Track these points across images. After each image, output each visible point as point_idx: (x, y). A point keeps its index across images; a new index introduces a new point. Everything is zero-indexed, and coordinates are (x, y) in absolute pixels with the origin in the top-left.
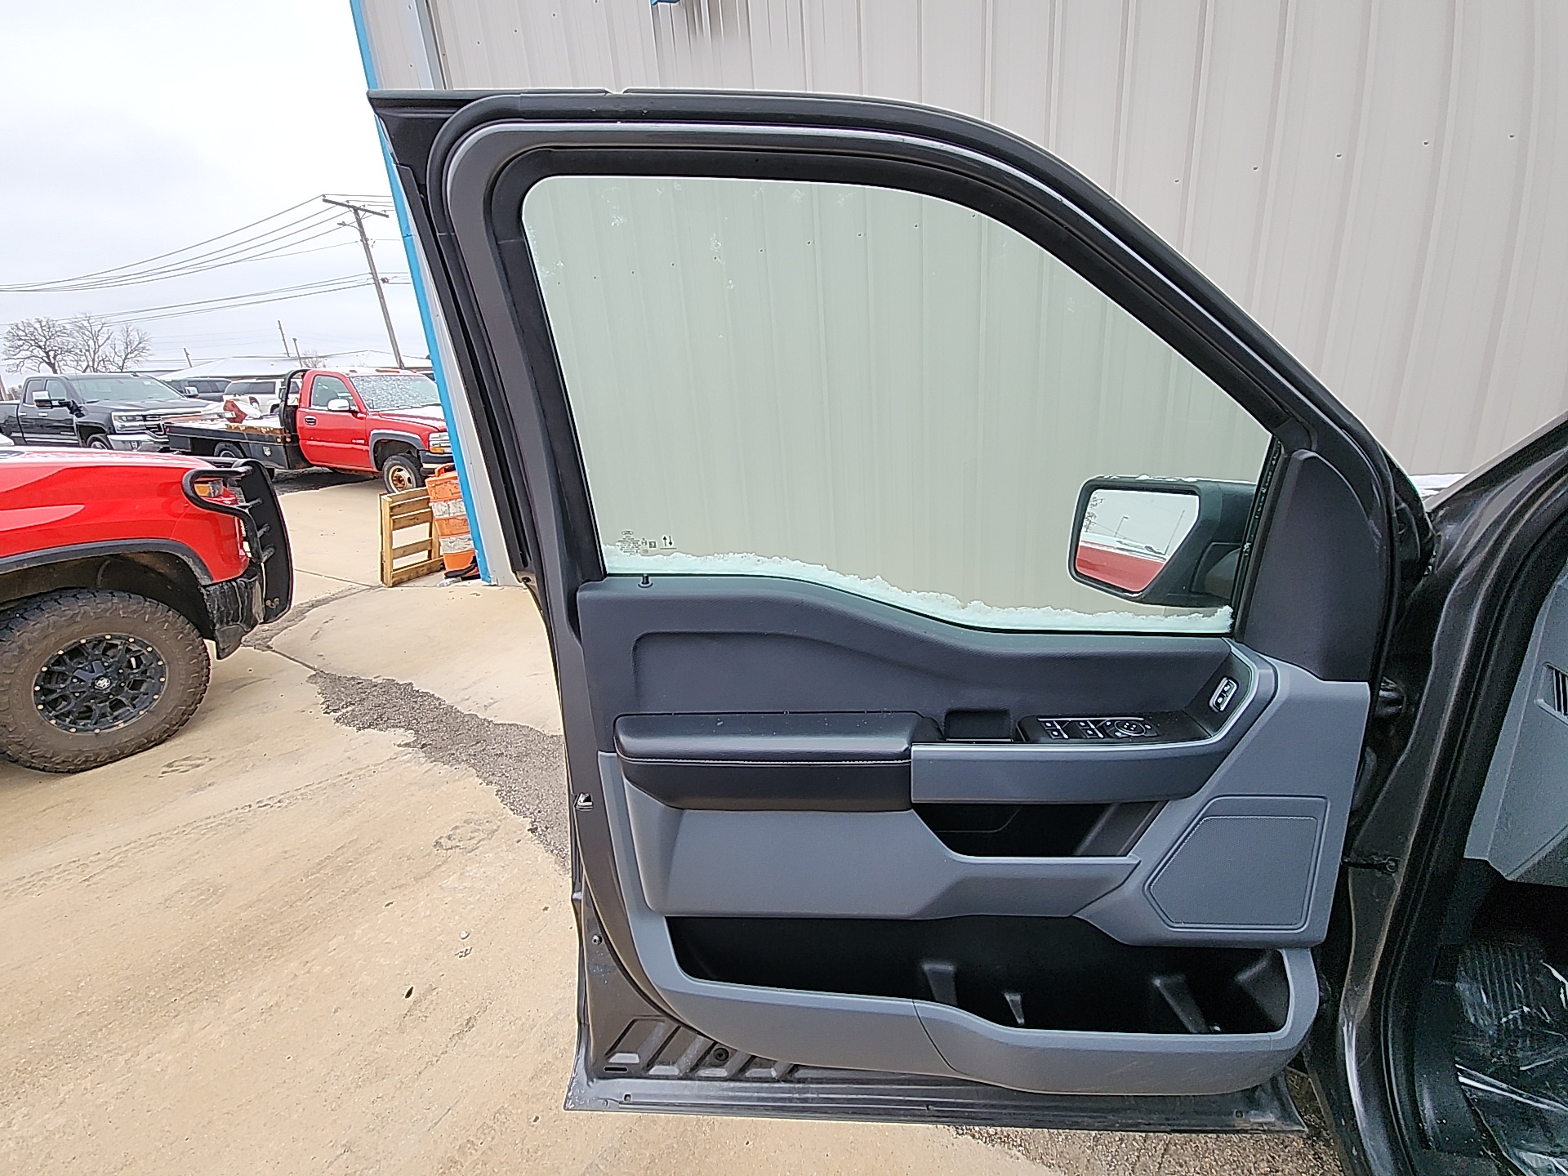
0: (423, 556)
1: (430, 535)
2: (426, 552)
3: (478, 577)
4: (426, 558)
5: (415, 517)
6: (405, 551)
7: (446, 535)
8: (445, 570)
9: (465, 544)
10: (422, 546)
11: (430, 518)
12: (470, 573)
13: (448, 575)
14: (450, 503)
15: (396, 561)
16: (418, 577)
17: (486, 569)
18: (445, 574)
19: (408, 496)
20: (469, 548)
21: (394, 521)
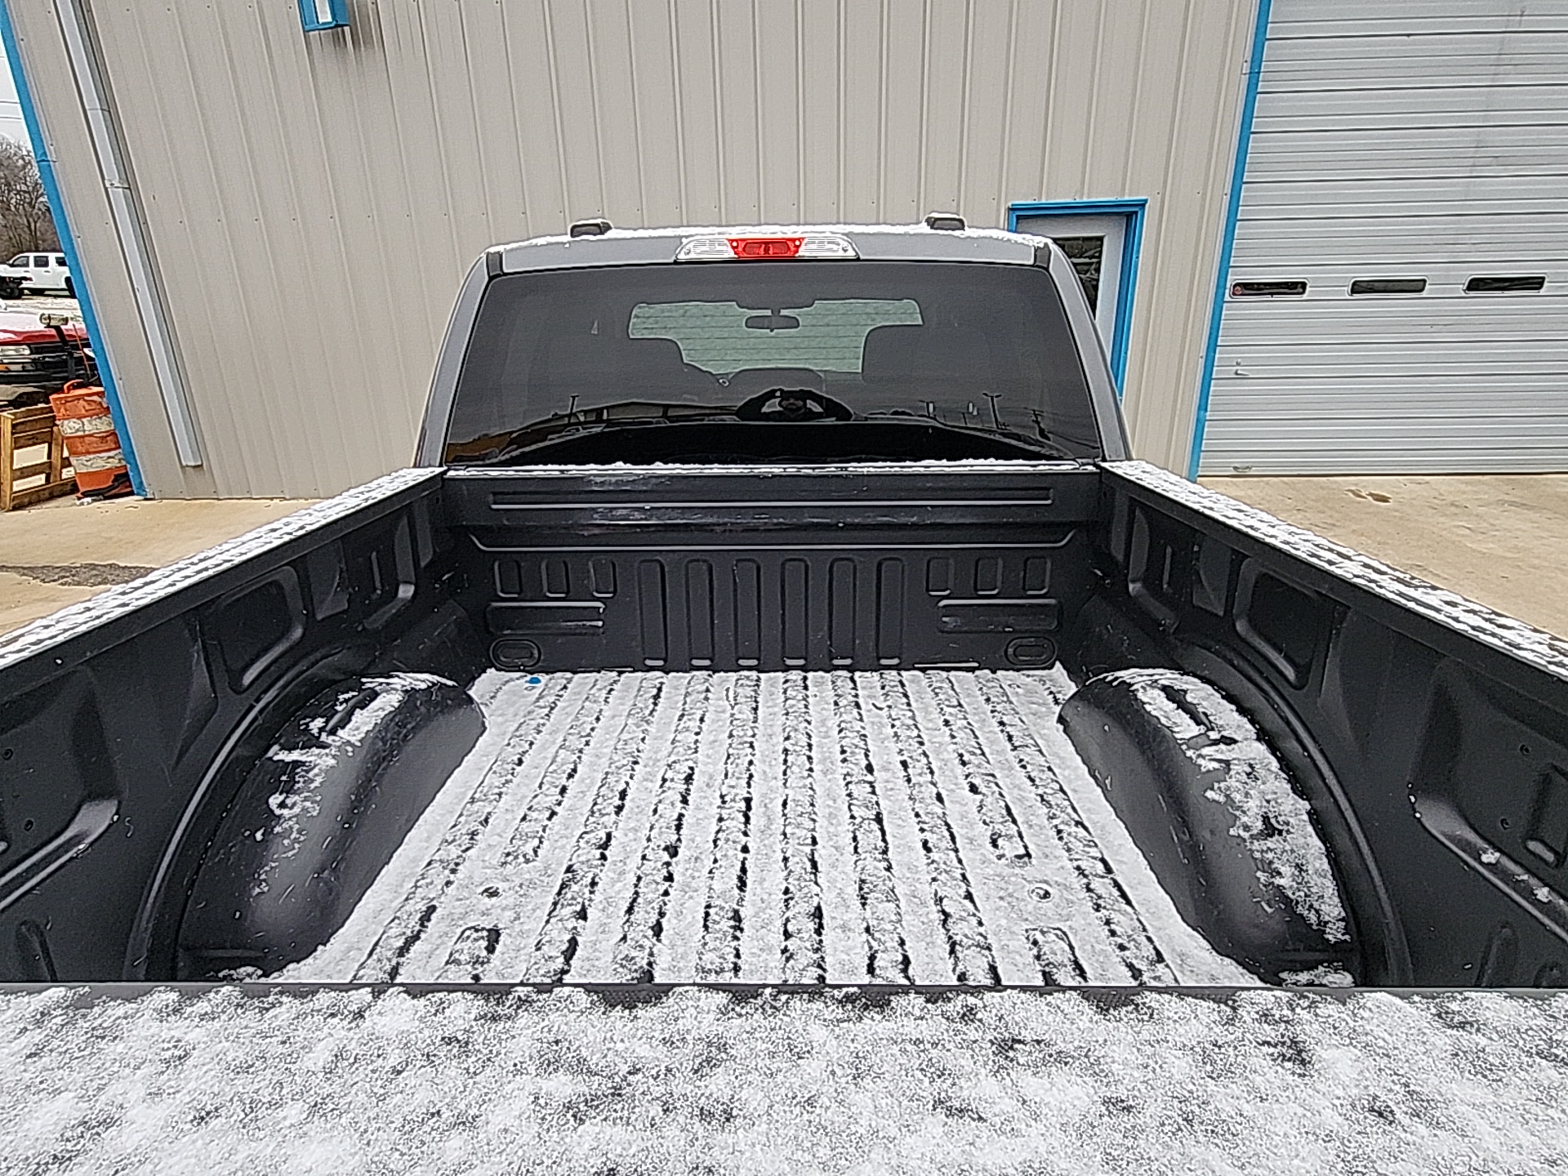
0: (40, 480)
1: (49, 456)
2: (43, 476)
3: (131, 493)
4: (43, 482)
5: (33, 437)
6: (26, 472)
7: (83, 454)
8: (78, 491)
9: (104, 462)
10: (39, 469)
11: (50, 439)
12: (113, 492)
13: (86, 494)
14: (84, 420)
15: (15, 483)
16: (39, 501)
17: (141, 483)
18: (79, 495)
19: (29, 413)
20: (109, 466)
21: (16, 440)
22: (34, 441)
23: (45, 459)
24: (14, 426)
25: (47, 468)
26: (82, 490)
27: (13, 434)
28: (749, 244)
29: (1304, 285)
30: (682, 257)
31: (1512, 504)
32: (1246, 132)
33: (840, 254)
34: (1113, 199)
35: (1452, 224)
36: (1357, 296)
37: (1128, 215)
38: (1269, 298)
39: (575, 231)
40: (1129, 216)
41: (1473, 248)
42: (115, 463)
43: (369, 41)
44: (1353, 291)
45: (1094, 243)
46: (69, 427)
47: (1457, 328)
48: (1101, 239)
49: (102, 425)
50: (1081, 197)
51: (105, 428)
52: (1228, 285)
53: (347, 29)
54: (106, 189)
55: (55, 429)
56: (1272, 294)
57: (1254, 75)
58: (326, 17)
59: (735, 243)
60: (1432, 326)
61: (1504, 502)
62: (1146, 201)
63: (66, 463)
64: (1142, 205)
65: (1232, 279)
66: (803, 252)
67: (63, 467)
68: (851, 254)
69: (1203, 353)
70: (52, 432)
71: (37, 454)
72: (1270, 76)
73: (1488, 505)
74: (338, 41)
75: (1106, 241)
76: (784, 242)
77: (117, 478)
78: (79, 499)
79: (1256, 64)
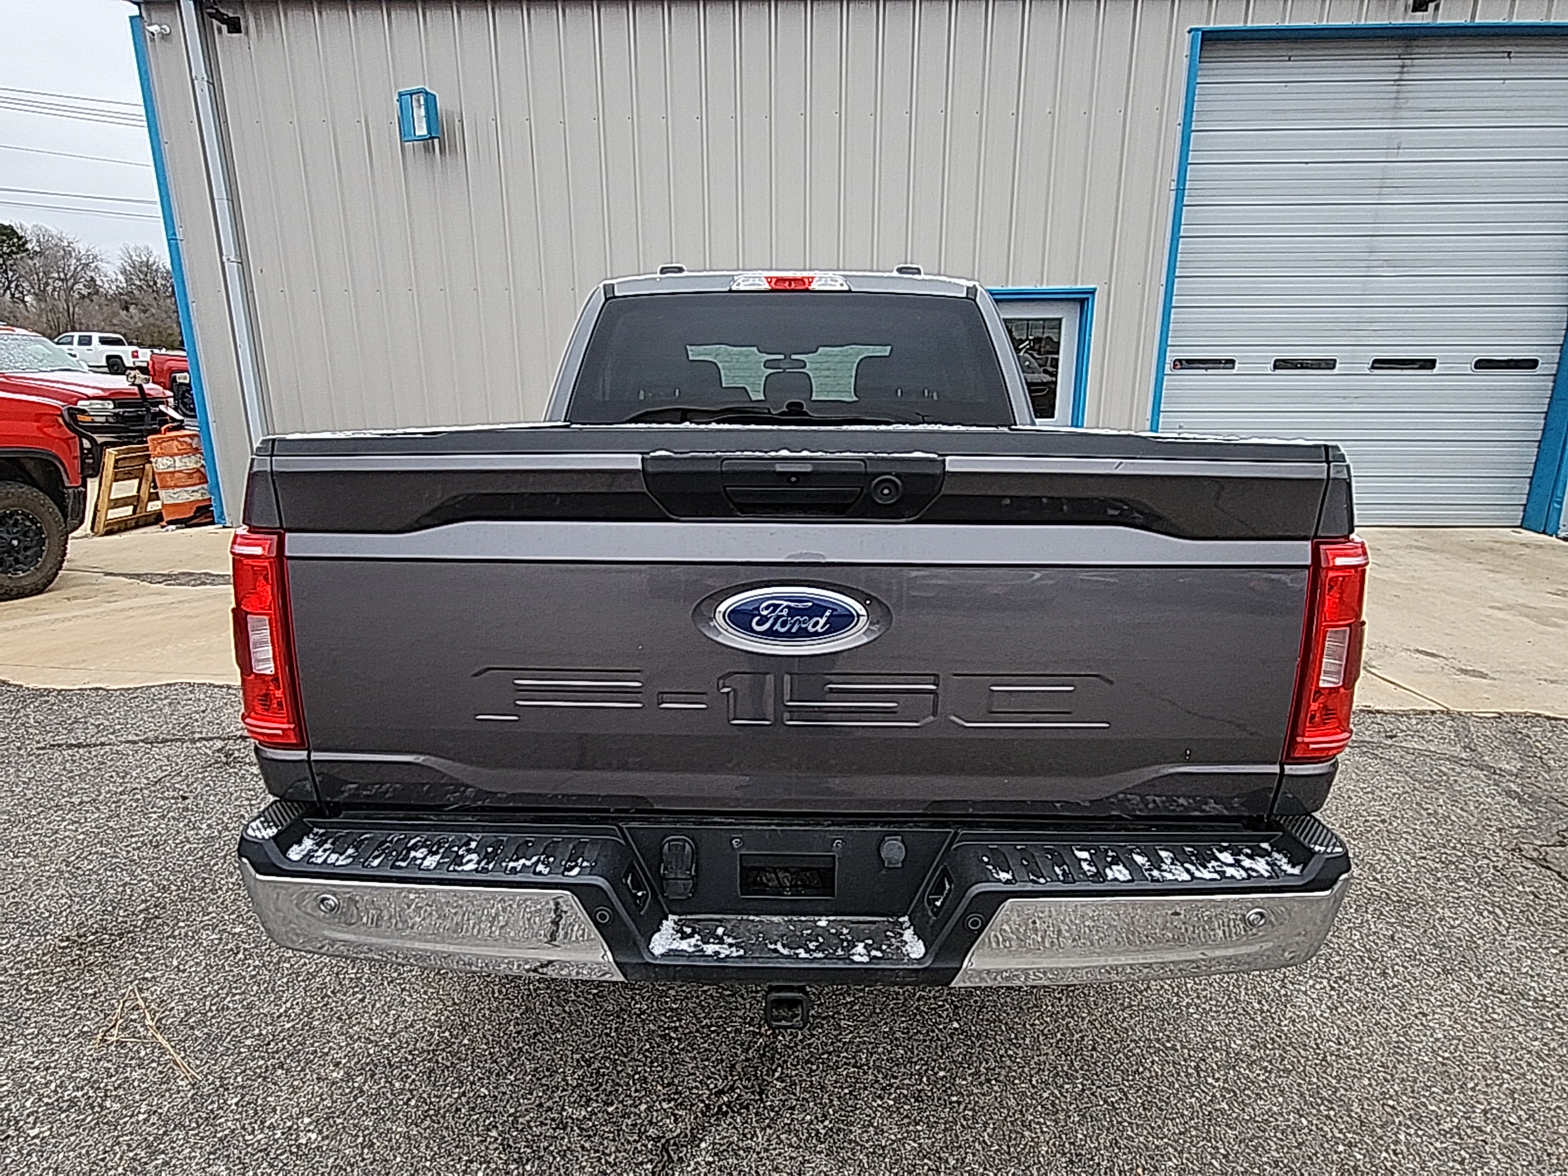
0: (128, 510)
1: (138, 491)
2: (131, 508)
3: (212, 523)
4: (131, 513)
5: (130, 472)
6: (117, 503)
7: (170, 487)
8: (162, 520)
9: (189, 495)
10: (129, 501)
11: (140, 475)
12: (195, 521)
13: (170, 523)
14: (176, 458)
15: (110, 511)
16: (127, 529)
17: (222, 513)
18: (164, 523)
19: (129, 451)
20: (192, 499)
21: (116, 474)
22: (129, 476)
23: (135, 493)
24: (117, 461)
25: (134, 501)
26: (166, 519)
27: (115, 467)
28: (779, 280)
29: (1232, 362)
30: (734, 288)
31: (1419, 548)
32: (1176, 236)
33: (838, 288)
34: (1068, 287)
35: (1355, 315)
36: (1277, 372)
37: (1081, 300)
38: (1204, 372)
39: (663, 271)
40: (1082, 302)
41: (1373, 333)
42: (198, 496)
43: (454, 150)
44: (1276, 367)
45: (1054, 323)
46: (161, 464)
47: (1365, 400)
48: (1060, 320)
49: (191, 463)
50: (1042, 284)
51: (192, 465)
52: (1168, 361)
53: (436, 141)
54: (223, 264)
55: (148, 466)
56: (1206, 369)
57: (1180, 191)
58: (422, 131)
59: (769, 280)
60: (1344, 398)
61: (1411, 547)
62: (1095, 289)
63: (155, 497)
64: (1093, 292)
65: (1171, 357)
66: (815, 286)
67: (150, 500)
68: (845, 288)
69: (1149, 416)
70: (144, 469)
71: (129, 488)
72: (1193, 192)
73: (1397, 548)
74: (428, 149)
75: (1064, 321)
76: (802, 280)
77: (199, 509)
78: (163, 527)
79: (1181, 181)
